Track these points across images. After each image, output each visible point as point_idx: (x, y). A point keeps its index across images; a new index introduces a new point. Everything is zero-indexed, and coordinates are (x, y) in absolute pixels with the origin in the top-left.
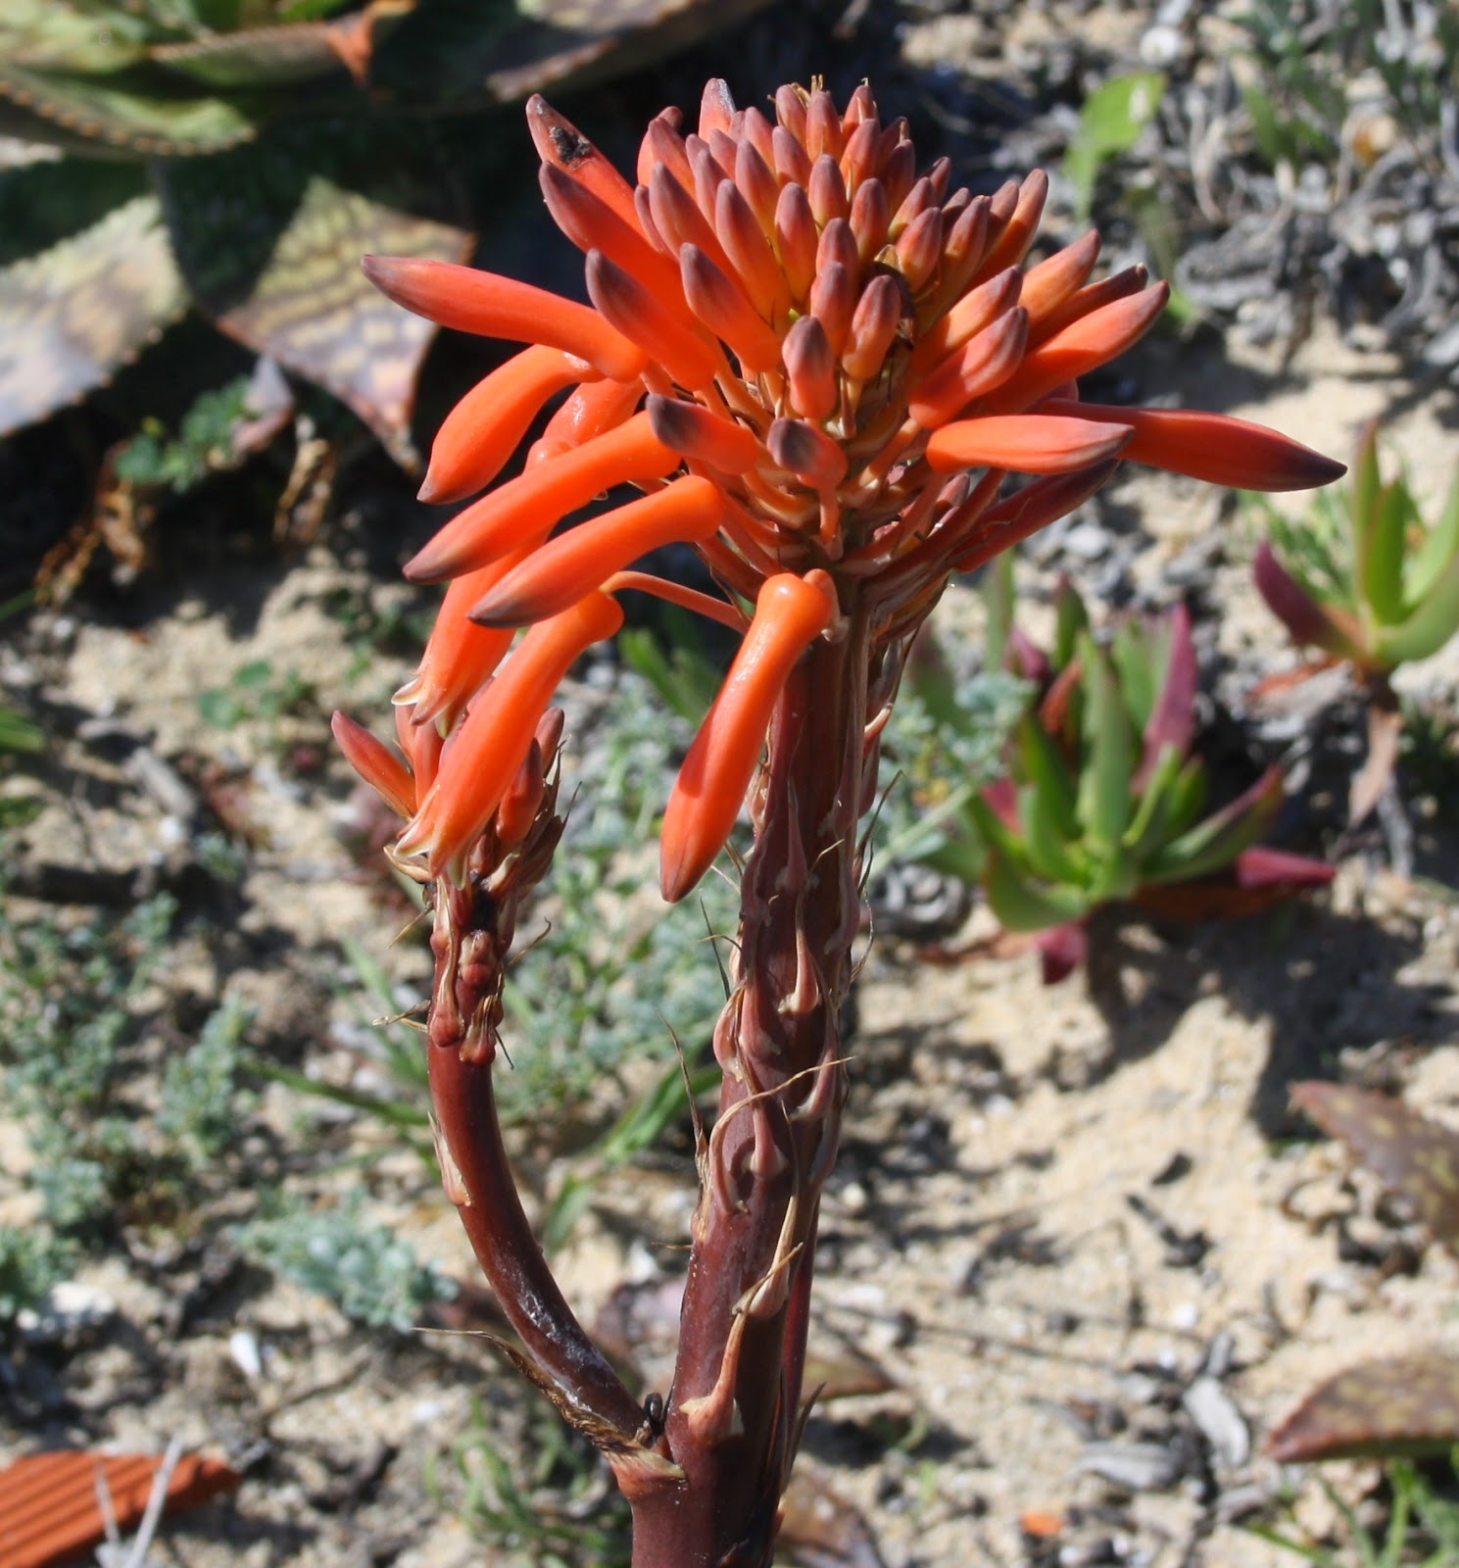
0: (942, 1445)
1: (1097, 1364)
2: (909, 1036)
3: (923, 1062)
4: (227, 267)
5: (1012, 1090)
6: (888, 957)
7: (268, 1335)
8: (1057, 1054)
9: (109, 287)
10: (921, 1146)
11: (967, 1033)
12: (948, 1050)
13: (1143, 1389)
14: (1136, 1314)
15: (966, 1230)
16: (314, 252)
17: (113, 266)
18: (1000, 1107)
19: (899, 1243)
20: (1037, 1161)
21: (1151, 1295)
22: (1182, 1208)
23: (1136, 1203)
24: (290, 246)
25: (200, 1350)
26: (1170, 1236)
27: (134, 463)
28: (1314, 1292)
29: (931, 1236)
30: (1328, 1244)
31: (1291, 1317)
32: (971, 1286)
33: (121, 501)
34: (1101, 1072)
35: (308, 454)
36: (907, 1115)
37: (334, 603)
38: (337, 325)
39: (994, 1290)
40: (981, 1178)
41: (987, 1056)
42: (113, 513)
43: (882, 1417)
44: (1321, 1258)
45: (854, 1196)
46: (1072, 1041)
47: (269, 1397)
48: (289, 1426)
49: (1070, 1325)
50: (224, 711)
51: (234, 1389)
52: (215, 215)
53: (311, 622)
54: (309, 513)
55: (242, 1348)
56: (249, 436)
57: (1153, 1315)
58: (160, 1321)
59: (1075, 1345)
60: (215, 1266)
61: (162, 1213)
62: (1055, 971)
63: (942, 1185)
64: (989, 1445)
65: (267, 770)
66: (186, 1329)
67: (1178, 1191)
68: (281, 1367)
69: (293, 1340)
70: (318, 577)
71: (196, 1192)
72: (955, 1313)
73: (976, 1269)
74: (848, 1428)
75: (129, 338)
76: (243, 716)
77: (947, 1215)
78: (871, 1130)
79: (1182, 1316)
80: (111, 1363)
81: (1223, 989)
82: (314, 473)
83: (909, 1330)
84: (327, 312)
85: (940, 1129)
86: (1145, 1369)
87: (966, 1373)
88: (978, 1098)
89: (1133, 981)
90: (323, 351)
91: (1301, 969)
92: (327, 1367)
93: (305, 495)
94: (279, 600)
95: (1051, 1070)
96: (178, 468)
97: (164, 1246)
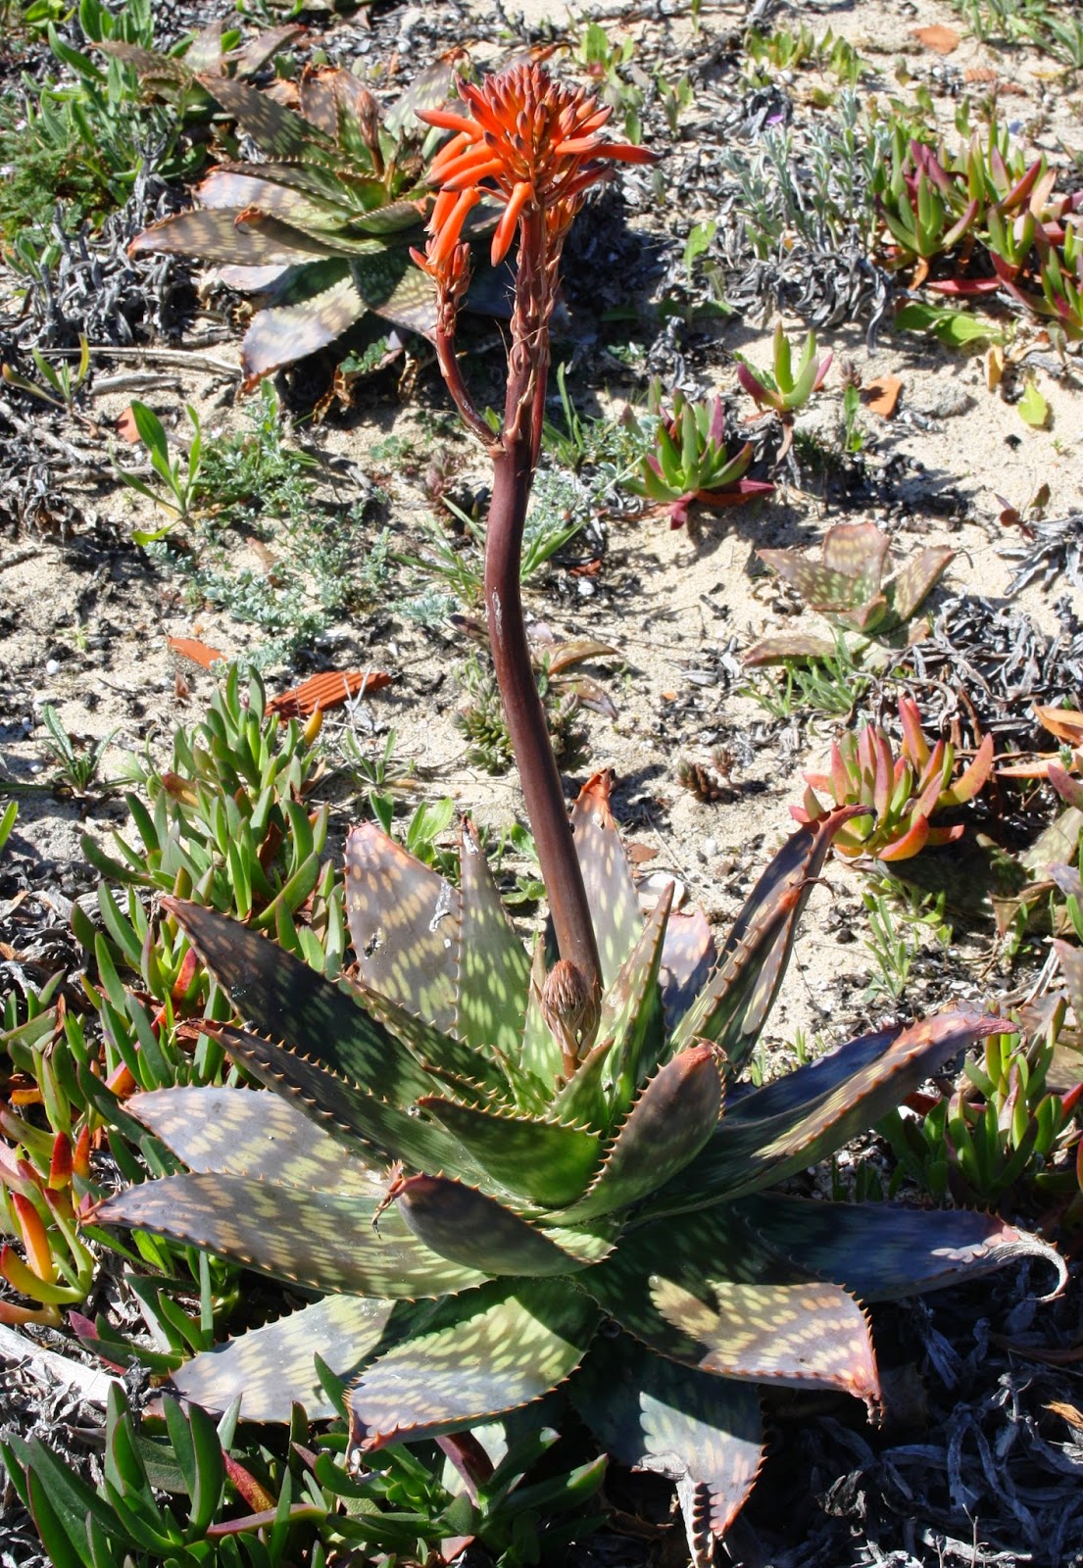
0: (635, 673)
1: (689, 649)
2: (626, 553)
3: (630, 560)
4: (379, 294)
5: (662, 568)
6: (619, 527)
7: (399, 644)
8: (678, 556)
9: (336, 308)
10: (629, 587)
11: (646, 551)
12: (638, 557)
13: (706, 656)
14: (704, 634)
15: (645, 612)
16: (410, 289)
17: (338, 300)
18: (657, 574)
19: (621, 615)
20: (670, 590)
21: (709, 628)
22: (719, 600)
23: (703, 598)
24: (400, 288)
25: (377, 649)
26: (715, 608)
27: (346, 367)
28: (765, 623)
29: (632, 614)
30: (770, 607)
31: (757, 633)
32: (645, 628)
33: (342, 382)
34: (693, 561)
35: (408, 364)
36: (624, 577)
37: (420, 418)
38: (418, 310)
39: (654, 629)
40: (650, 596)
41: (654, 558)
42: (340, 386)
43: (614, 664)
44: (768, 613)
45: (605, 602)
46: (683, 552)
47: (401, 662)
48: (408, 669)
49: (680, 638)
50: (380, 454)
51: (389, 660)
52: (374, 279)
53: (411, 425)
54: (409, 384)
55: (392, 648)
56: (388, 358)
57: (710, 635)
58: (363, 639)
59: (682, 645)
60: (382, 622)
61: (363, 606)
62: (676, 525)
63: (637, 598)
64: (651, 674)
65: (396, 475)
66: (372, 643)
67: (719, 595)
68: (405, 653)
69: (410, 646)
70: (413, 410)
71: (374, 601)
72: (640, 636)
73: (648, 621)
74: (602, 667)
75: (343, 325)
76: (388, 455)
77: (638, 608)
78: (611, 583)
79: (720, 634)
80: (348, 653)
81: (736, 532)
82: (412, 368)
83: (623, 641)
84: (415, 306)
85: (636, 581)
86: (705, 651)
87: (644, 653)
88: (650, 571)
89: (705, 530)
90: (414, 318)
91: (763, 523)
92: (421, 653)
93: (407, 378)
94: (400, 418)
95: (676, 562)
96: (363, 367)
97: (365, 617)
